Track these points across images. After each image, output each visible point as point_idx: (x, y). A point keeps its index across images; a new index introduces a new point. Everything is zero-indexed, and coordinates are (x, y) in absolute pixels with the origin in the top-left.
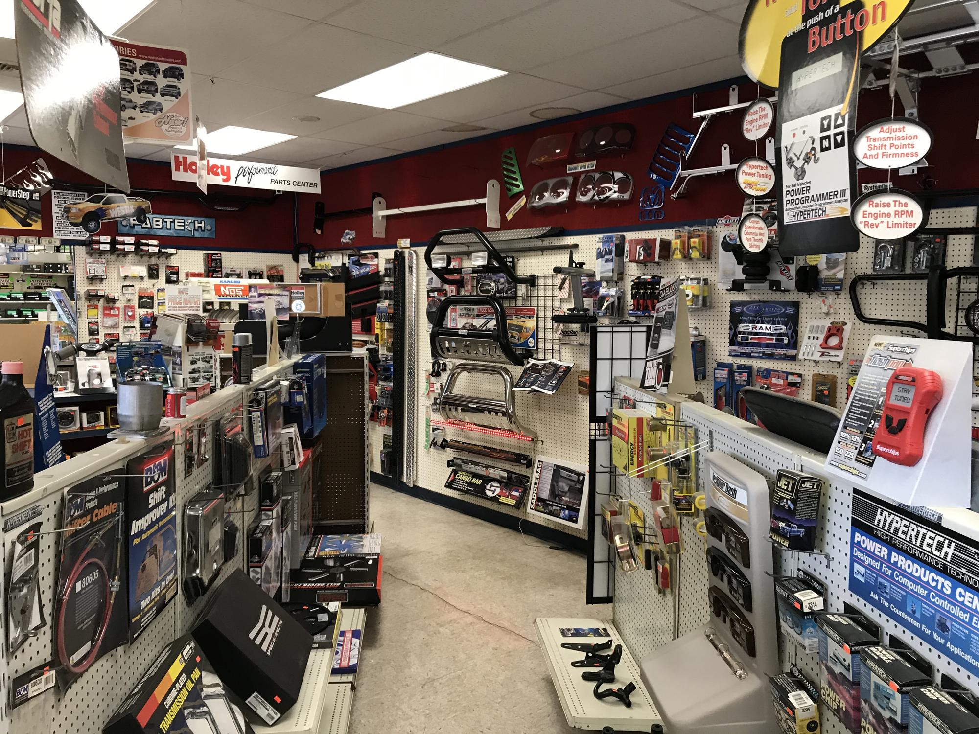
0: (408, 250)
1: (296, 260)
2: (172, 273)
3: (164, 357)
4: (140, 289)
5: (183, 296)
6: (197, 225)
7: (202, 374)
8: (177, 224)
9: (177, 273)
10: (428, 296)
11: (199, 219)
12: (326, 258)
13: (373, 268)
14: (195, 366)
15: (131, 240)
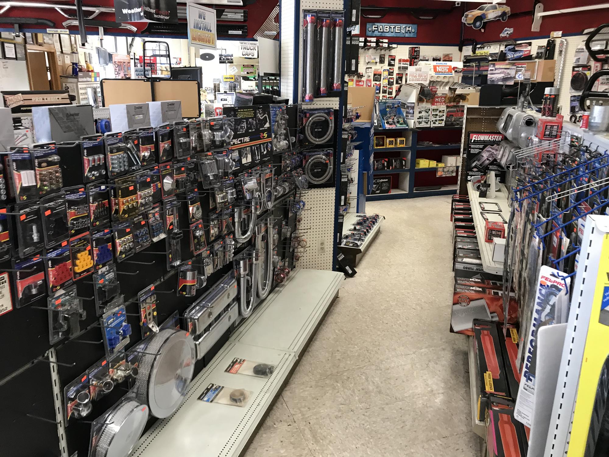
0: (560, 39)
1: (461, 50)
2: (392, 60)
3: (402, 109)
4: (375, 70)
5: (418, 72)
6: (407, 29)
7: (424, 120)
8: (397, 29)
9: (394, 60)
10: (573, 70)
11: (409, 25)
12: (486, 48)
13: (526, 53)
14: (421, 115)
15: (374, 39)
